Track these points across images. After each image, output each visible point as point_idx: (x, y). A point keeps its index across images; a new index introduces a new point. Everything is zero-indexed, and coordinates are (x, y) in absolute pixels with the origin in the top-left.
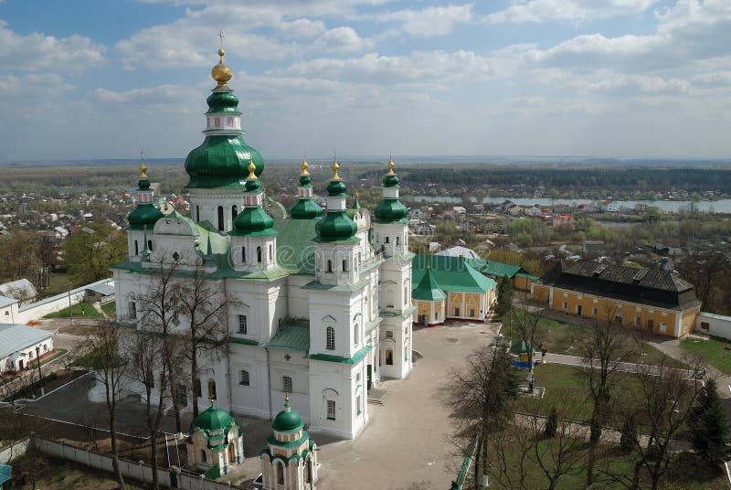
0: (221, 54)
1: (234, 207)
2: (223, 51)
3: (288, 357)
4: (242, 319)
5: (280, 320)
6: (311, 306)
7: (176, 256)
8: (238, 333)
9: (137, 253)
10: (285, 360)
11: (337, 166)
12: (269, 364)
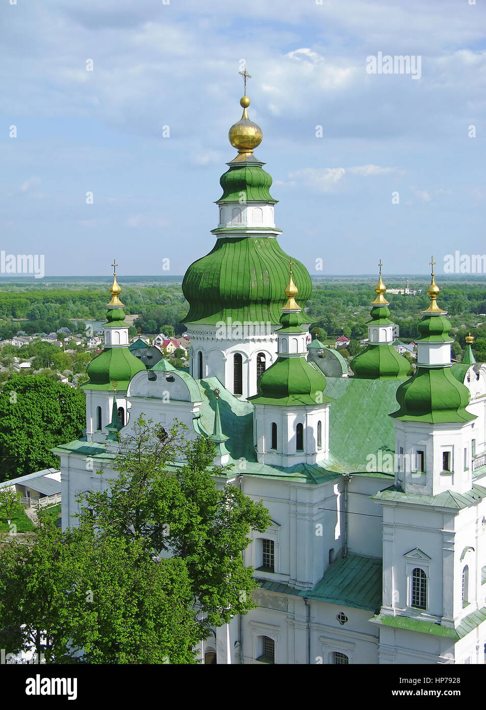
0: (244, 105)
1: (261, 355)
2: (247, 100)
3: (343, 618)
4: (267, 546)
5: (331, 551)
6: (386, 530)
7: (162, 435)
8: (258, 569)
9: (100, 428)
10: (337, 623)
11: (436, 289)
12: (309, 628)
